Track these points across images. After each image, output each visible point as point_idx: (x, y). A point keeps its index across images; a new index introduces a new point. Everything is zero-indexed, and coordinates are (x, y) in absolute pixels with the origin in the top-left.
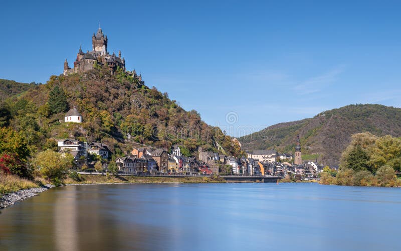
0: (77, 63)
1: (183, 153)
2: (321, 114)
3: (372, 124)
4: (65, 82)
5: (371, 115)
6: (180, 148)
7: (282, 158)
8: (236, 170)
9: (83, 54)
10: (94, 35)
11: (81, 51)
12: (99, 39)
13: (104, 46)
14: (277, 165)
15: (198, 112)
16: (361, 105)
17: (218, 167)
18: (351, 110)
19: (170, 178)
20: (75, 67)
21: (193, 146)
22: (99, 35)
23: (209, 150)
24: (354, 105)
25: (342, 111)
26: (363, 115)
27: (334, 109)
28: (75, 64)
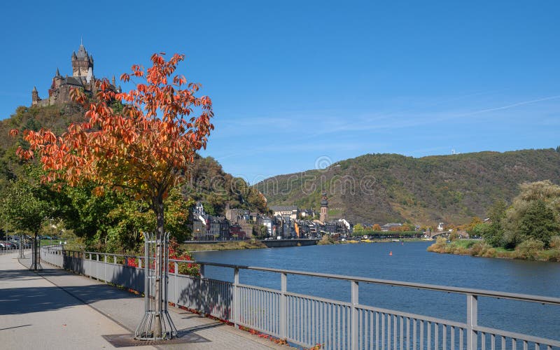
0: (53, 90)
1: (206, 210)
2: (336, 164)
3: (391, 176)
4: (39, 116)
5: (390, 166)
6: (203, 205)
7: (304, 214)
8: (272, 231)
9: (62, 79)
10: (75, 55)
11: (59, 74)
12: (82, 60)
13: (90, 69)
14: (309, 224)
15: (215, 160)
16: (379, 155)
17: (252, 228)
18: (368, 161)
19: (201, 245)
20: (50, 95)
21: (218, 202)
22: (81, 55)
23: (237, 207)
24: (371, 155)
25: (359, 160)
26: (382, 166)
27: (349, 159)
28: (51, 93)
